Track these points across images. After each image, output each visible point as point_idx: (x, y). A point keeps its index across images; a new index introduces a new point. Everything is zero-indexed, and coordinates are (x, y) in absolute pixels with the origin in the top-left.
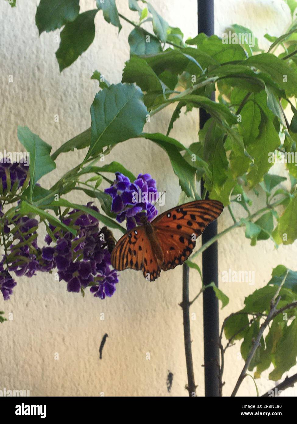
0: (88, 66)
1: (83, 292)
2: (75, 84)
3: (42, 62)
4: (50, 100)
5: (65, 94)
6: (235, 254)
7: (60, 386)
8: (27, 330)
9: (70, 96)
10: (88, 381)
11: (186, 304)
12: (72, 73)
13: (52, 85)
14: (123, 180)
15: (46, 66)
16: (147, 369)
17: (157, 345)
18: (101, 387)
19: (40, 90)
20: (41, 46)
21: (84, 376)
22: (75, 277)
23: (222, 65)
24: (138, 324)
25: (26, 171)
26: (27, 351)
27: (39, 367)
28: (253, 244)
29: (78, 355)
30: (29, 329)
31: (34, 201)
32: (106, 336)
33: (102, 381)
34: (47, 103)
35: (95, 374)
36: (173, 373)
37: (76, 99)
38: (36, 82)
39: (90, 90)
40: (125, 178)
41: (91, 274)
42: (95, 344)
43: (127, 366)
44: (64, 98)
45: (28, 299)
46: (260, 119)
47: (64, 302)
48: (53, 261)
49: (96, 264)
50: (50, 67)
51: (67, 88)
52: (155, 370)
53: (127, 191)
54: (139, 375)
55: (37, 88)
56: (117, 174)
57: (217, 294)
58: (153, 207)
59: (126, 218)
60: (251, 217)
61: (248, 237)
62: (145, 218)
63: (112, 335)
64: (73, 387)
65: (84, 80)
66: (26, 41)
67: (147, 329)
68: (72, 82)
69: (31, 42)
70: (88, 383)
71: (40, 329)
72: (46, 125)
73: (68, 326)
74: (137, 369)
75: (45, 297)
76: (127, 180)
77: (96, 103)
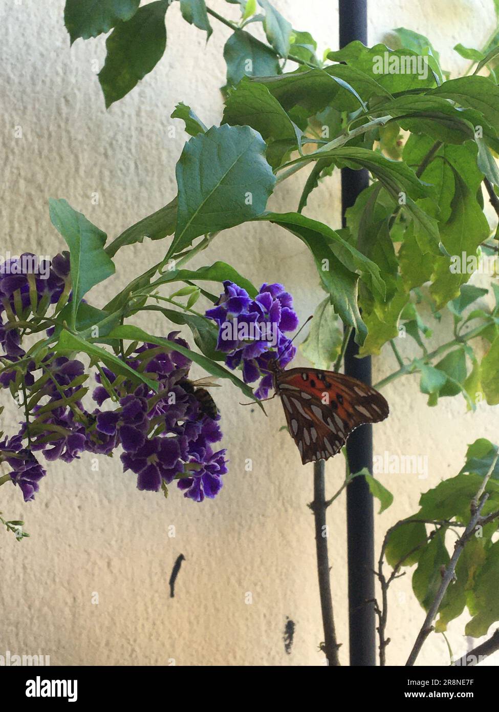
0: (151, 98)
1: (165, 489)
2: (130, 129)
3: (72, 89)
4: (86, 155)
5: (111, 144)
6: (399, 420)
7: (103, 644)
8: (47, 549)
9: (121, 147)
10: (151, 635)
11: (319, 506)
12: (124, 109)
13: (89, 128)
14: (238, 295)
15: (80, 96)
16: (251, 614)
17: (268, 574)
18: (173, 646)
19: (70, 139)
20: (71, 62)
21: (143, 625)
22: (152, 465)
23: (396, 95)
24: (236, 539)
25: (63, 277)
26: (46, 583)
27: (67, 611)
28: (432, 402)
29: (134, 590)
30: (50, 546)
31: (78, 330)
32: (181, 558)
33: (175, 635)
34: (81, 162)
35: (163, 623)
36: (295, 621)
37: (131, 154)
38: (63, 125)
39: (154, 137)
40: (241, 291)
41: (180, 459)
42: (163, 573)
43: (217, 610)
44: (110, 153)
45: (49, 496)
46: (453, 190)
47: (110, 501)
48: (116, 435)
49: (187, 441)
50: (87, 100)
51: (116, 134)
52: (265, 616)
53: (244, 313)
54: (237, 624)
55: (64, 134)
56: (226, 284)
57: (372, 489)
58: (290, 342)
59: (242, 361)
60: (428, 357)
61: (424, 391)
62: (275, 362)
63: (192, 556)
64: (126, 645)
65: (144, 120)
66: (45, 53)
67: (251, 545)
68: (123, 124)
69: (53, 55)
70: (150, 639)
71: (70, 546)
72: (80, 199)
73: (116, 541)
74: (233, 615)
75: (78, 491)
76: (243, 295)
77: (185, 159)
